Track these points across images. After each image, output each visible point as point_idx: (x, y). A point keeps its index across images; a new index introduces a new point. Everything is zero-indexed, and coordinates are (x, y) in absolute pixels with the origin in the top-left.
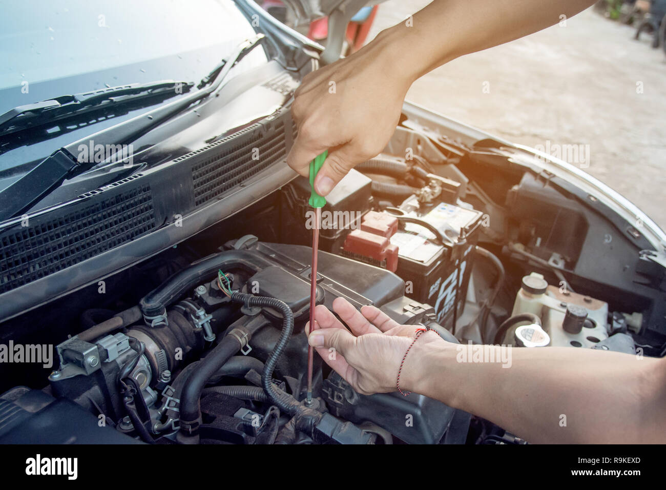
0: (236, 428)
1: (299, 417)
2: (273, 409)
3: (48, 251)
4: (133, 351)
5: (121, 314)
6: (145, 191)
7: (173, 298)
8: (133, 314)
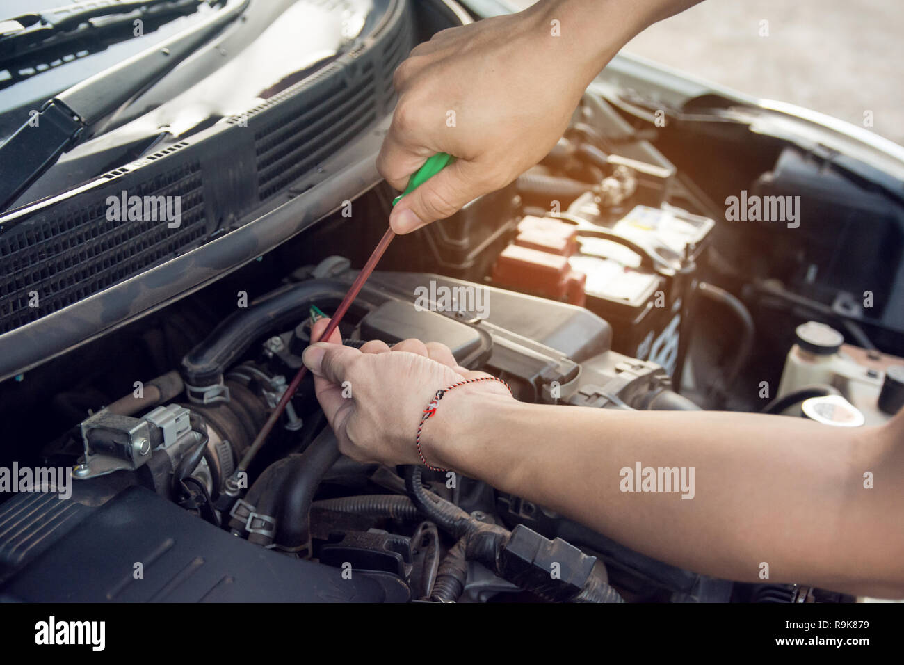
0: (384, 547)
1: (472, 536)
2: (425, 527)
3: (67, 264)
4: (197, 435)
5: (154, 381)
6: (193, 170)
7: (235, 356)
8: (172, 382)
